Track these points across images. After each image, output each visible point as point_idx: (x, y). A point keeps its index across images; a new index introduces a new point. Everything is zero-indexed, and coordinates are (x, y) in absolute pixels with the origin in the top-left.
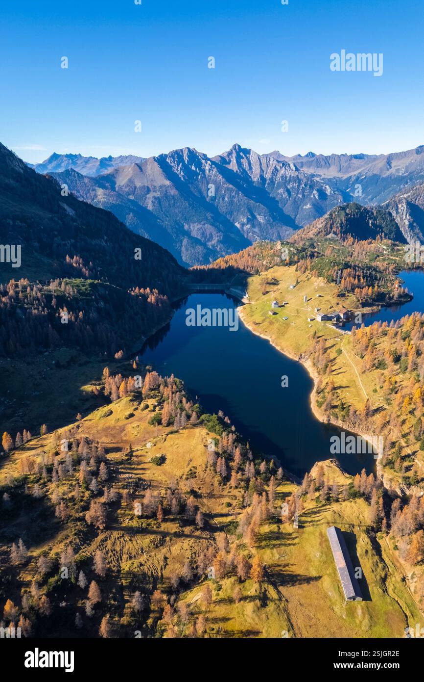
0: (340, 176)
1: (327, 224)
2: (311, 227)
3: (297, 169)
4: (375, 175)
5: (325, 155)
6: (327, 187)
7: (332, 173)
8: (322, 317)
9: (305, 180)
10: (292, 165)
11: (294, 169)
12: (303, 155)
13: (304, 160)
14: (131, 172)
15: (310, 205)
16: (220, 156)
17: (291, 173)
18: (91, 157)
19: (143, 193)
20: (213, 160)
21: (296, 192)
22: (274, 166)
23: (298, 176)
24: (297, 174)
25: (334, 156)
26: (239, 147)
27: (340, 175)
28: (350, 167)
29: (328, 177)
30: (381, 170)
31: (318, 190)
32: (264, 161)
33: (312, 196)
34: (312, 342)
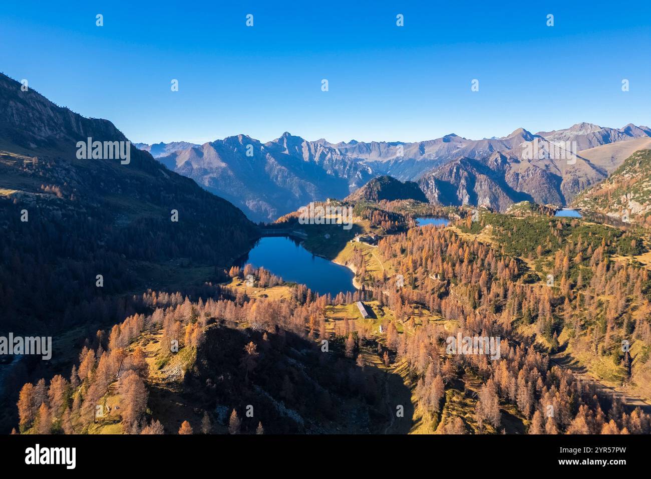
0: (381, 161)
1: (366, 192)
2: (354, 195)
3: (341, 154)
4: (410, 160)
5: (366, 142)
6: (369, 168)
7: (373, 157)
8: (360, 239)
9: (349, 163)
10: (337, 150)
11: (339, 153)
12: (347, 142)
13: (347, 147)
14: (188, 155)
15: (355, 183)
16: (271, 142)
17: (337, 157)
18: (142, 143)
19: (199, 174)
20: (266, 146)
21: (342, 173)
22: (321, 151)
23: (342, 159)
24: (342, 158)
25: (374, 143)
26: (289, 134)
27: (380, 159)
28: (388, 152)
29: (370, 161)
30: (415, 155)
31: (361, 172)
32: (312, 147)
33: (356, 177)
34: (354, 253)
